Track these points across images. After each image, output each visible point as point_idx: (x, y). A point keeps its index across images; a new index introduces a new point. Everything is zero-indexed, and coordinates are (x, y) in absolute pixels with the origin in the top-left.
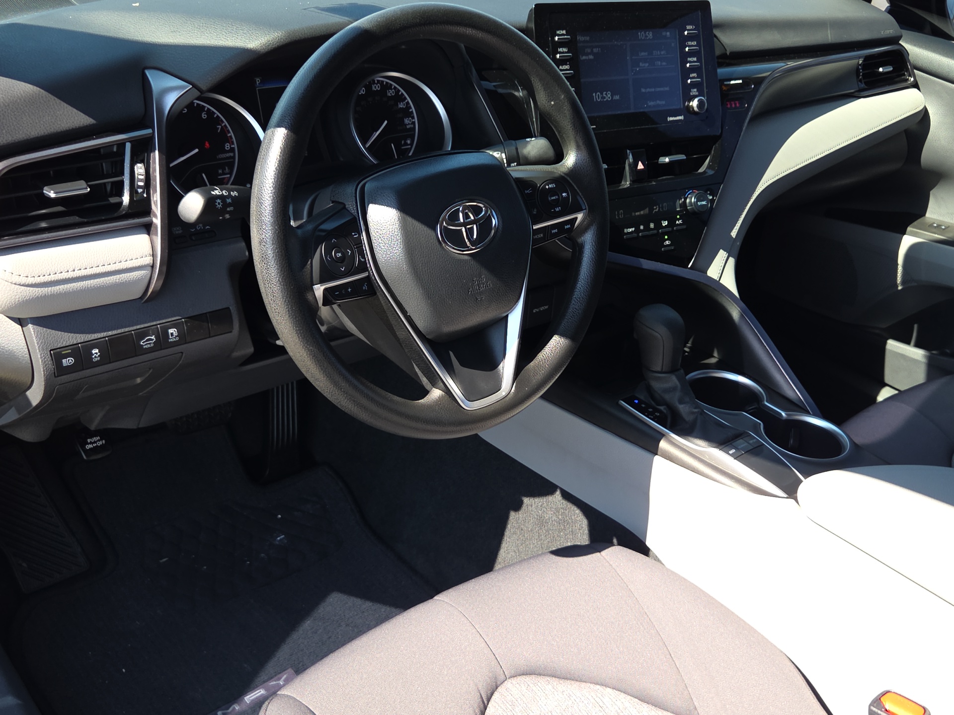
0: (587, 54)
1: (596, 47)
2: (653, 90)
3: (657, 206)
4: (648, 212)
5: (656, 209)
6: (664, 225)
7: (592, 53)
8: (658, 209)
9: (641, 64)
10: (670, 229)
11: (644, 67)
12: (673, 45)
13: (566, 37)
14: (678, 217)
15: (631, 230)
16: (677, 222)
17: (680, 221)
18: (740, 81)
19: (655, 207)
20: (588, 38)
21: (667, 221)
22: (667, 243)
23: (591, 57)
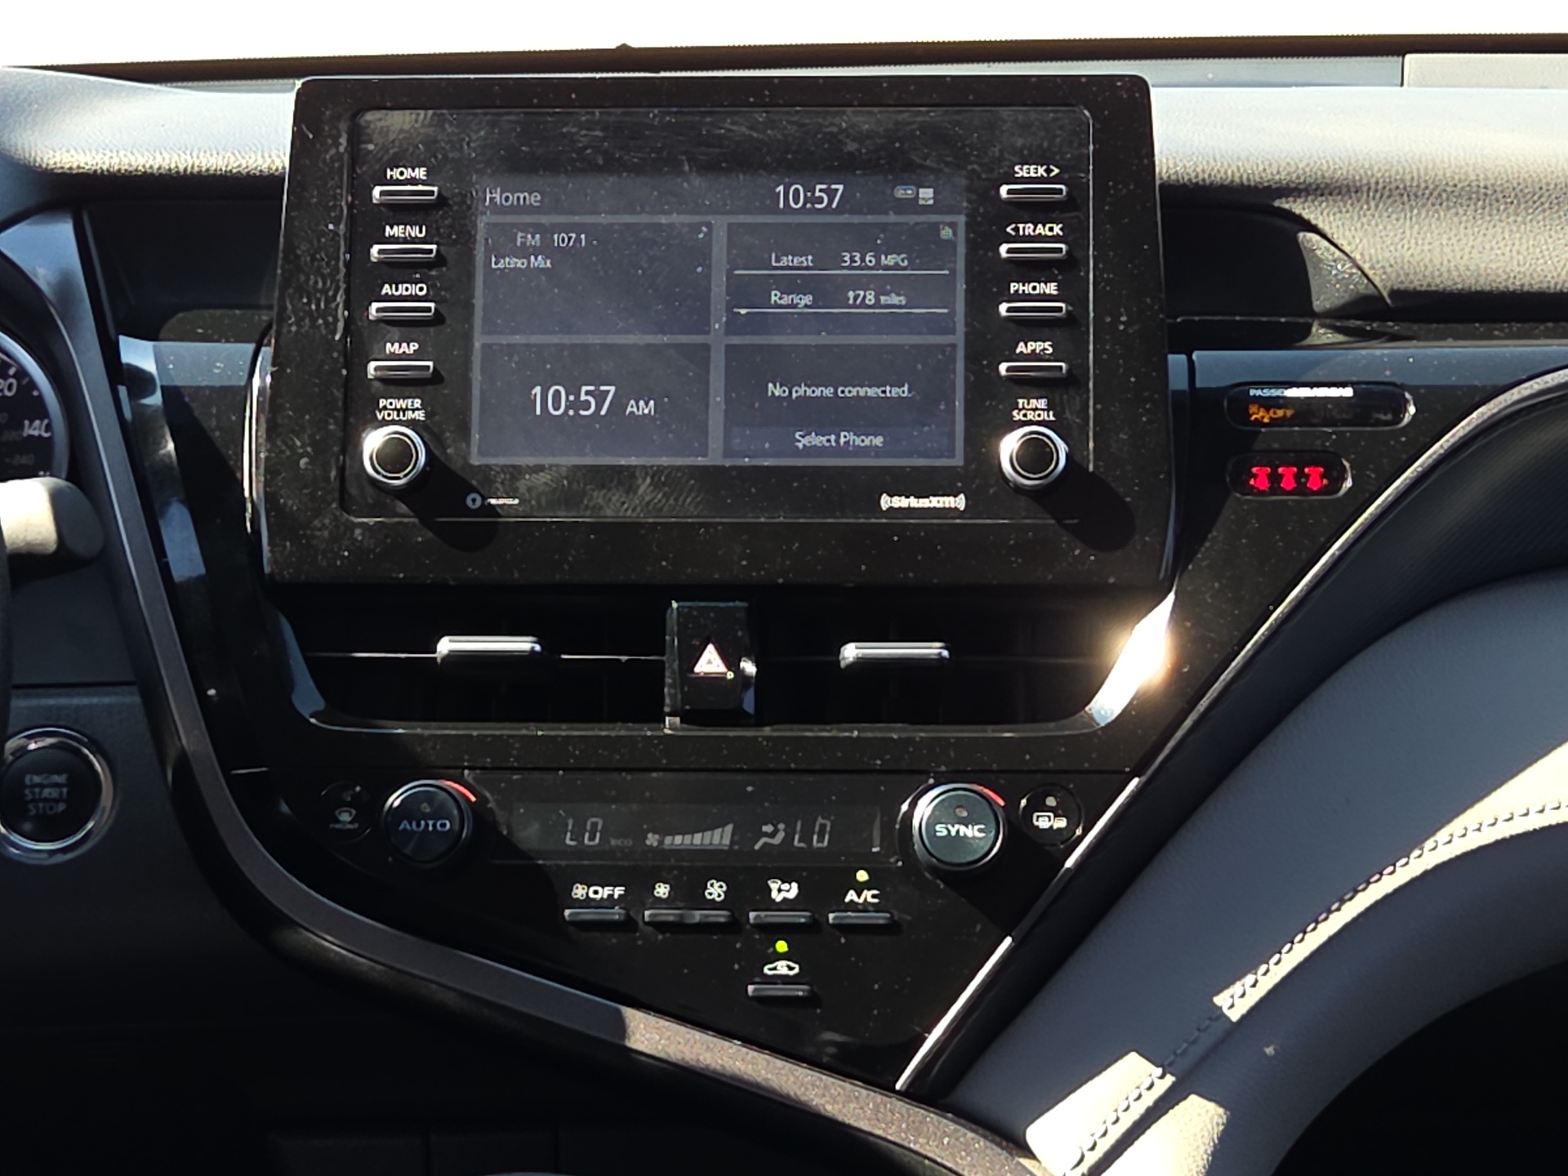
0: (525, 252)
1: (567, 228)
2: (828, 392)
3: (781, 826)
4: (727, 841)
5: (773, 835)
6: (777, 897)
7: (545, 249)
8: (781, 836)
9: (775, 297)
10: (801, 917)
11: (793, 306)
12: (946, 233)
13: (420, 188)
14: (862, 876)
15: (604, 892)
16: (851, 896)
17: (868, 895)
18: (1348, 392)
19: (768, 828)
20: (534, 199)
21: (795, 885)
22: (782, 968)
23: (539, 262)
